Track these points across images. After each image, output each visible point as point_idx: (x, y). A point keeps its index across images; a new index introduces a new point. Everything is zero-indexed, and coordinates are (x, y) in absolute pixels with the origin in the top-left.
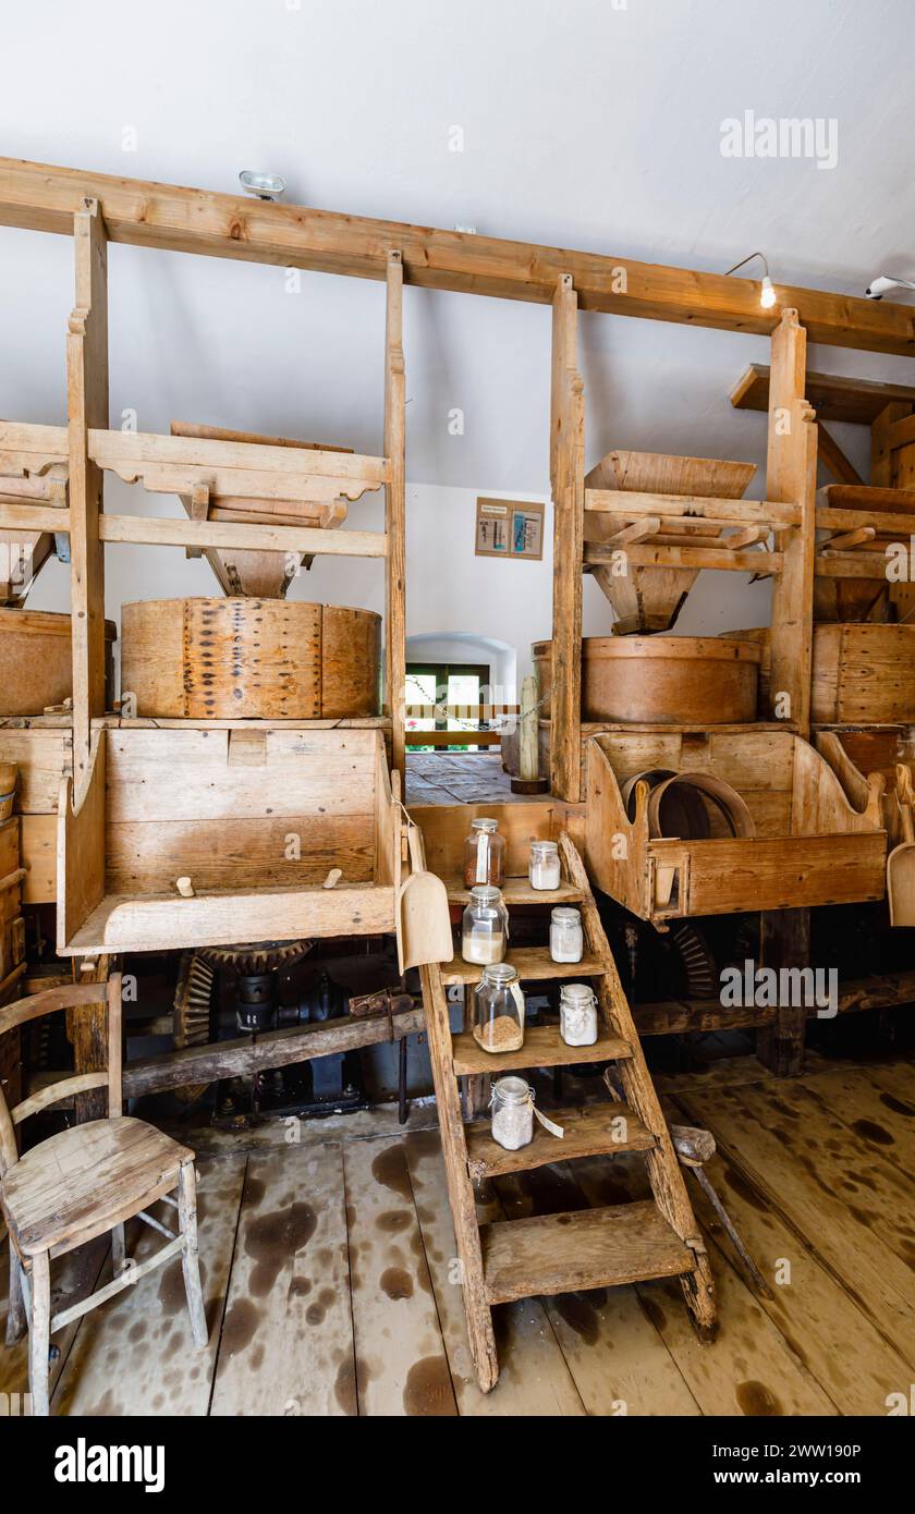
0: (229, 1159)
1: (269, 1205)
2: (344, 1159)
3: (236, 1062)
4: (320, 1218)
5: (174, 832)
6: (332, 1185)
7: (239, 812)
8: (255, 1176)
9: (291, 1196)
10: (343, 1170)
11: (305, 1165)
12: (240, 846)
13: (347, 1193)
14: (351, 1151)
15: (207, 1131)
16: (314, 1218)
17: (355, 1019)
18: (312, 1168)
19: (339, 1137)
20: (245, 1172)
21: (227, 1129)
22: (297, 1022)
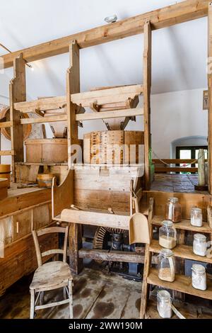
0: (102, 282)
1: (104, 300)
2: (130, 295)
3: (104, 256)
4: (115, 310)
5: (88, 192)
6: (122, 301)
7: (102, 189)
8: (105, 290)
9: (111, 300)
10: (128, 298)
11: (118, 292)
12: (103, 198)
13: (125, 306)
14: (132, 293)
15: (100, 272)
16: (113, 309)
17: (136, 254)
18: (120, 294)
19: (131, 288)
20: (103, 287)
21: (104, 274)
22: (127, 250)
